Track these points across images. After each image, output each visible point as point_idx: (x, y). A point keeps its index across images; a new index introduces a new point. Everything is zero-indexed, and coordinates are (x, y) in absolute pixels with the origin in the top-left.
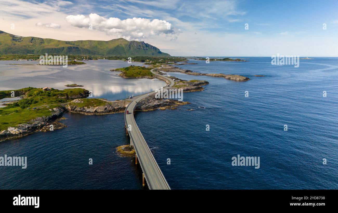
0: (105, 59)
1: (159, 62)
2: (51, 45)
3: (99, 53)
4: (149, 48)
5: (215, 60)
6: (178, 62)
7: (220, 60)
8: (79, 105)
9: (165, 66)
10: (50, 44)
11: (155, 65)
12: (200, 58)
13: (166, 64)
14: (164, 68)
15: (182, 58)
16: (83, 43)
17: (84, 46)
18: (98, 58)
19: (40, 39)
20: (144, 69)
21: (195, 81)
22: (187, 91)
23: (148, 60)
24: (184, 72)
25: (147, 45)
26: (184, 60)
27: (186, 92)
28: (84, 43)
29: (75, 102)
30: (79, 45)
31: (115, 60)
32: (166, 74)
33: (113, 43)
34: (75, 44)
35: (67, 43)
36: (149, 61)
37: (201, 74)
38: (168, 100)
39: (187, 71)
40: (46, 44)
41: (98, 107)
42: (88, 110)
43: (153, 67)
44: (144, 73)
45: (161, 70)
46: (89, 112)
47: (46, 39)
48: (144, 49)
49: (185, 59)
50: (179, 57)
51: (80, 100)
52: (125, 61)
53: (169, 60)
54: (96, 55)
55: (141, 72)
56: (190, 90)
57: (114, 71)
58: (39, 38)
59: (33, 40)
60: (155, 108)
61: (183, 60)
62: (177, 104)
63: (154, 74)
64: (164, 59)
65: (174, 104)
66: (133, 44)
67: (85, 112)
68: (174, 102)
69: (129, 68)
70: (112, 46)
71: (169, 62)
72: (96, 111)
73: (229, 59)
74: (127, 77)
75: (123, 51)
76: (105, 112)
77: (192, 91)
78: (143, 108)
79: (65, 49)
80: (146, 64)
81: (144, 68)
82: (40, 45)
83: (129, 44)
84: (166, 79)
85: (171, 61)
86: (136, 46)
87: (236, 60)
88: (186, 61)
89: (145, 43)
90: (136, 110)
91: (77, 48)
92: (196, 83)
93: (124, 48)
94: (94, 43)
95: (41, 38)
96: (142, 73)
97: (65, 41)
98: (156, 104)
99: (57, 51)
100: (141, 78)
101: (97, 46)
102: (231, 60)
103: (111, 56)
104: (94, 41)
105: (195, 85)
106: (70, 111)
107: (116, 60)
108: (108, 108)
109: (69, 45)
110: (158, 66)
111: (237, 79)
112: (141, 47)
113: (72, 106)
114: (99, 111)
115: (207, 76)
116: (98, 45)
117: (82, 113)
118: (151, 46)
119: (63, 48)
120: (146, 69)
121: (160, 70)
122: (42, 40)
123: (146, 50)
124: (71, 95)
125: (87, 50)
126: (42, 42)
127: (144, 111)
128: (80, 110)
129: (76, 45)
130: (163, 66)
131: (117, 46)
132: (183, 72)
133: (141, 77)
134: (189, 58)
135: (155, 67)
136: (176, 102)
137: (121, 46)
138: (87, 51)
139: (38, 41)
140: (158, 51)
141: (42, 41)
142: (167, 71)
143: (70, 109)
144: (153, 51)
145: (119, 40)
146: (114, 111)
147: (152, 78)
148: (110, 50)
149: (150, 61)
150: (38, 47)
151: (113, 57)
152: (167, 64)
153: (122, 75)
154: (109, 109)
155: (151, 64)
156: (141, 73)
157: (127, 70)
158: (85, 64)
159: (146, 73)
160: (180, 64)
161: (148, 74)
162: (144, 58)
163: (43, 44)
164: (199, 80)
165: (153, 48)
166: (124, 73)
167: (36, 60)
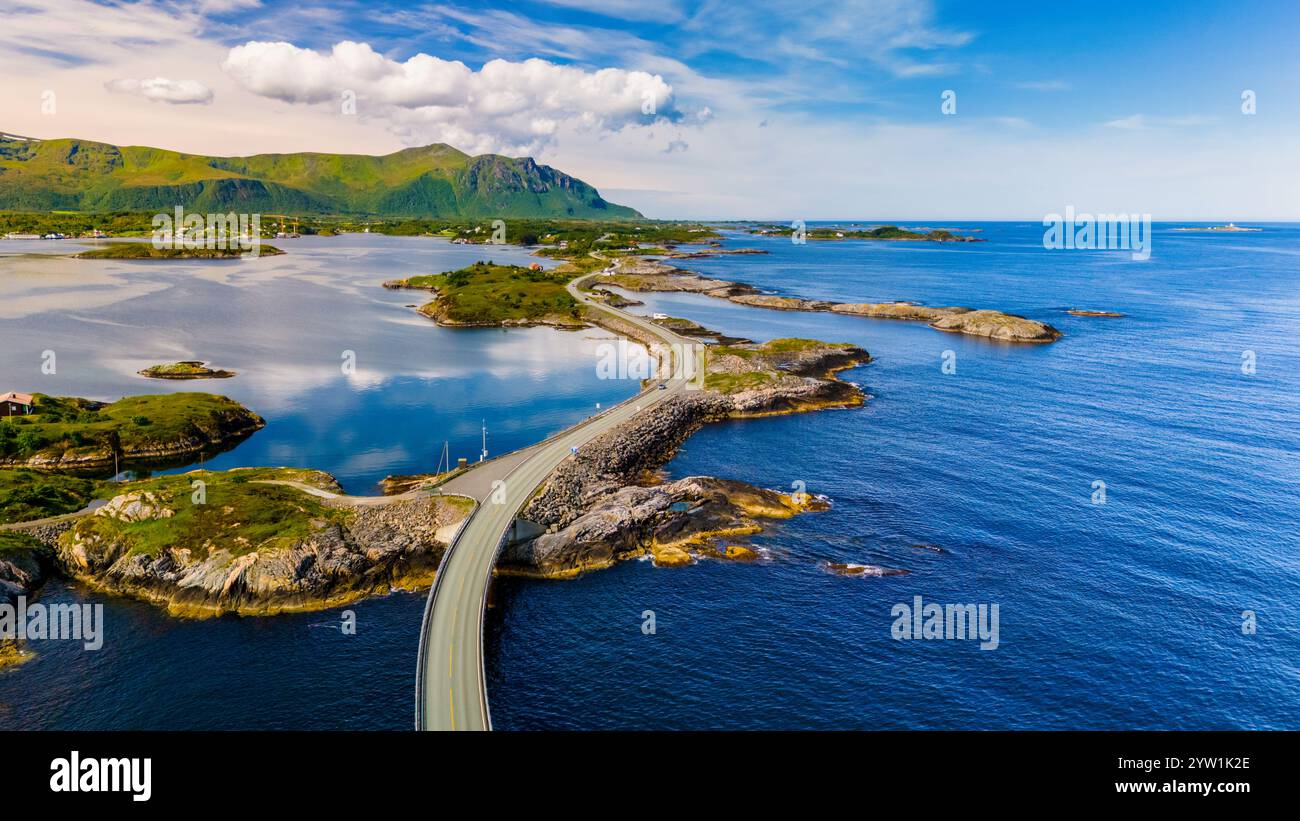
0: (371, 231)
1: (602, 246)
2: (151, 174)
3: (346, 206)
4: (554, 183)
5: (838, 234)
6: (681, 243)
7: (862, 235)
8: (145, 535)
9: (631, 264)
10: (147, 170)
11: (584, 261)
12: (771, 227)
13: (630, 253)
14: (626, 271)
15: (693, 227)
16: (280, 164)
17: (286, 178)
18: (342, 228)
19: (104, 150)
20: (537, 281)
21: (798, 345)
22: (777, 409)
23: (552, 235)
24: (723, 293)
25: (546, 174)
26: (703, 233)
27: (771, 417)
28: (287, 164)
29: (119, 513)
30: (264, 175)
31: (411, 234)
32: (640, 304)
33: (404, 163)
34: (250, 168)
35: (214, 166)
36: (557, 242)
37: (808, 306)
38: (694, 486)
39: (737, 289)
40: (131, 168)
41: (254, 555)
42: (192, 576)
43: (575, 269)
44: (538, 301)
45: (616, 281)
46: (195, 592)
47: (132, 149)
48: (533, 191)
49: (708, 229)
50: (680, 222)
51: (150, 503)
52: (454, 239)
53: (642, 237)
54: (334, 216)
55: (523, 295)
56: (791, 406)
57: (399, 286)
58: (101, 145)
59: (78, 155)
60: (620, 549)
61: (702, 235)
62: (751, 509)
63: (586, 307)
64: (620, 231)
65: (733, 509)
66: (486, 168)
67: (170, 587)
68: (731, 500)
69: (468, 274)
70: (401, 178)
71: (643, 247)
72: (239, 588)
73: (901, 231)
74: (459, 319)
75: (448, 199)
76: (301, 594)
77: (802, 408)
78: (546, 551)
79: (208, 191)
80: (545, 253)
81: (535, 276)
82: (108, 172)
83: (470, 168)
84: (646, 331)
85: (649, 241)
86: (499, 175)
87: (930, 237)
88: (711, 239)
89: (538, 163)
90: (506, 572)
91: (257, 185)
92: (808, 356)
93: (452, 183)
94: (328, 164)
95: (108, 146)
96: (526, 301)
97: (208, 158)
98: (626, 516)
99: (172, 197)
100: (523, 325)
101: (337, 179)
102: (911, 235)
103: (396, 218)
104: (329, 158)
105: (807, 370)
106: (80, 576)
107: (417, 234)
108: (320, 559)
109: (225, 175)
110: (598, 264)
111: (1000, 331)
112: (520, 181)
113: (98, 538)
114: (261, 588)
115: (837, 313)
116: (342, 175)
117: (153, 597)
118: (564, 178)
119: (199, 188)
120: (545, 279)
121: (611, 285)
122: (113, 151)
123: (541, 192)
124: (138, 439)
125: (298, 192)
126: (113, 162)
127: (555, 574)
128: (140, 572)
129: (254, 173)
130: (618, 266)
131: (421, 178)
132: (716, 292)
133: (524, 321)
134: (725, 228)
135: (583, 266)
136: (742, 501)
137: (440, 178)
138: (299, 199)
139: (100, 156)
140: (592, 196)
141: (114, 156)
142: (641, 290)
143: (84, 561)
144: (569, 198)
145: (432, 153)
146: (363, 580)
147: (580, 327)
148: (393, 194)
149: (561, 239)
150: (99, 182)
151: (406, 224)
152: (634, 253)
153: (434, 310)
154: (327, 566)
155: (566, 253)
156: (523, 299)
157: (460, 284)
158: (282, 253)
159: (547, 301)
160: (692, 256)
161: (559, 305)
162: (533, 228)
163: (118, 170)
164: (817, 342)
165: (571, 186)
166: (446, 301)
167: (77, 235)
